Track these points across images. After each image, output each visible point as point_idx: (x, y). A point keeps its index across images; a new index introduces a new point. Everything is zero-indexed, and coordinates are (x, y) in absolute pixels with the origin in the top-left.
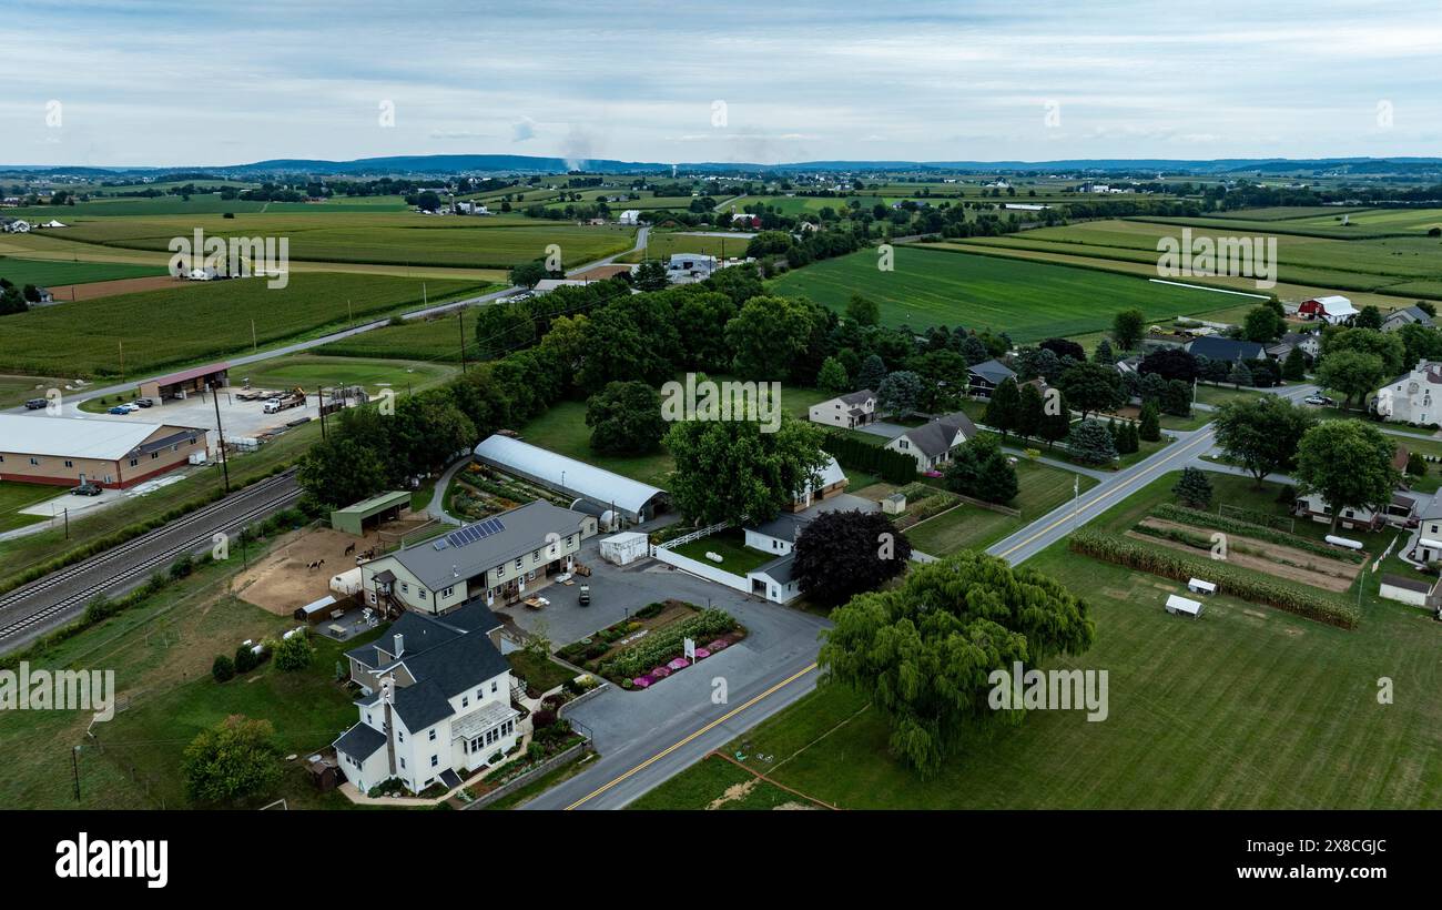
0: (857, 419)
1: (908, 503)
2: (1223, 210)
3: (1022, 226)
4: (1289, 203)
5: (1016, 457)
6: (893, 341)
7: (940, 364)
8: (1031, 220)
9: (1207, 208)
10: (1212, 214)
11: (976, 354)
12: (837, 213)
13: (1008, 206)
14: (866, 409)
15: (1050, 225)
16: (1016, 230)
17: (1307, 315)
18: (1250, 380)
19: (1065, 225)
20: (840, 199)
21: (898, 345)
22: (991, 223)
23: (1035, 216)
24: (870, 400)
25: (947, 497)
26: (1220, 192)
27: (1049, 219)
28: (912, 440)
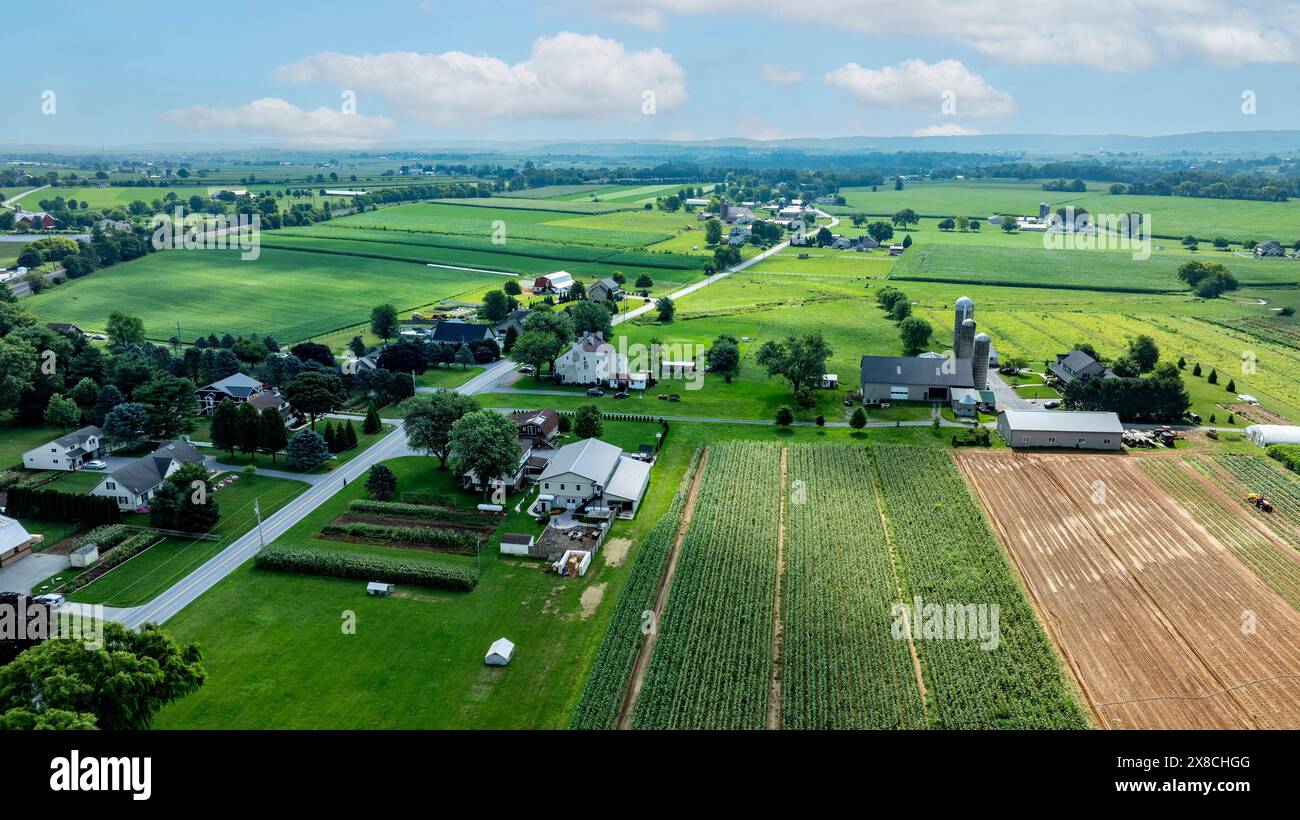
0: (79, 459)
1: (101, 552)
2: (510, 190)
3: (334, 214)
4: (559, 182)
5: (236, 474)
6: (134, 367)
7: (166, 391)
8: (344, 207)
9: (497, 189)
10: (502, 194)
11: (229, 366)
12: (150, 206)
13: (328, 192)
14: (88, 448)
15: (361, 210)
16: (328, 218)
17: (540, 289)
18: (473, 359)
19: (375, 209)
20: (160, 189)
21: (138, 370)
22: (303, 213)
23: (348, 201)
24: (91, 438)
25: (147, 535)
26: (510, 173)
27: (360, 205)
28: (117, 480)
